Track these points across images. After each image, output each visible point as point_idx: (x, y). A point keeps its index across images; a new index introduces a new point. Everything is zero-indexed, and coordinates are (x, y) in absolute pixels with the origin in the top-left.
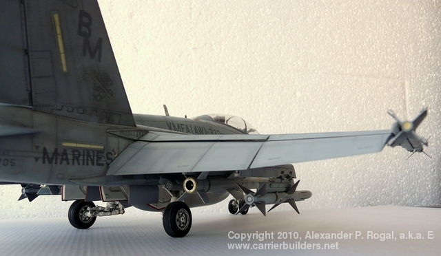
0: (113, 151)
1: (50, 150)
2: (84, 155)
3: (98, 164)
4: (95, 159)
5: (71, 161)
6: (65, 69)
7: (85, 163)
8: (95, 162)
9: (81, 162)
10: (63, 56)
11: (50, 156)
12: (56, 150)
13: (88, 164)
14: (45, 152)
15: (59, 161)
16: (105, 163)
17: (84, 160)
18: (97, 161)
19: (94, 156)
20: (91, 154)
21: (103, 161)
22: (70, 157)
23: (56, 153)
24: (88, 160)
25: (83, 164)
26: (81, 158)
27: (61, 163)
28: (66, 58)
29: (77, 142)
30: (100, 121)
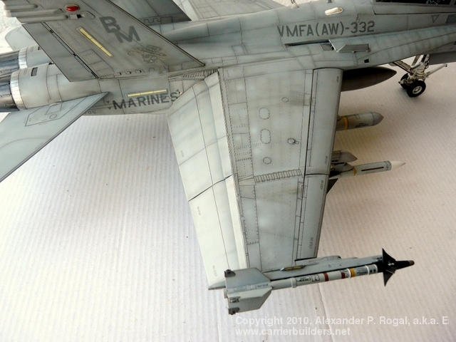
0: (178, 90)
1: (119, 101)
2: (148, 99)
3: (162, 102)
4: (160, 99)
5: (137, 105)
6: (110, 55)
7: (151, 103)
8: (160, 101)
9: (147, 103)
10: (103, 49)
11: (119, 104)
12: (123, 100)
13: (153, 103)
14: (115, 103)
15: (127, 106)
16: (170, 100)
17: (149, 102)
18: (162, 100)
19: (158, 98)
20: (155, 97)
21: (167, 99)
22: (136, 102)
23: (123, 102)
24: (152, 101)
25: (149, 104)
26: (146, 100)
27: (129, 107)
28: (107, 49)
29: (140, 92)
30: (161, 72)
